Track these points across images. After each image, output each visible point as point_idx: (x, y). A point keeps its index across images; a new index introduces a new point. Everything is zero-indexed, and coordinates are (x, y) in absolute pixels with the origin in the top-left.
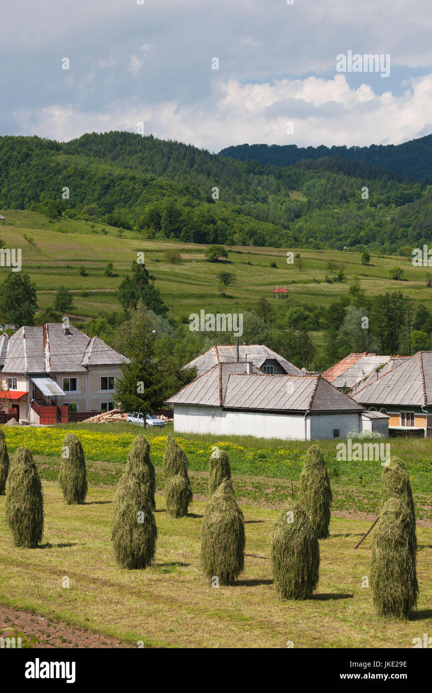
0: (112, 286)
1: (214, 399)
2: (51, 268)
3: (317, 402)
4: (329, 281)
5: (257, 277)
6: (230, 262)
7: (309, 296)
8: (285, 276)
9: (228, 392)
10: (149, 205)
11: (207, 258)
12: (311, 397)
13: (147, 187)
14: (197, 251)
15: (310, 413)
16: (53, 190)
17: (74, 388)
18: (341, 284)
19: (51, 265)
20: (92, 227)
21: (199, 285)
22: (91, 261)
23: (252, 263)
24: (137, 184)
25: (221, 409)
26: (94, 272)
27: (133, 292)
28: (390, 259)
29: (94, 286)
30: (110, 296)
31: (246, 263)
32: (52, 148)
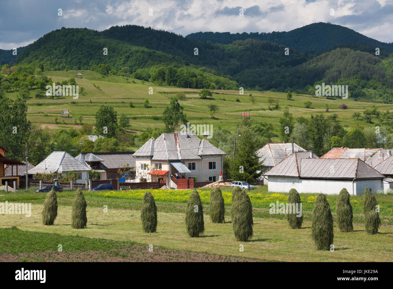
0: (149, 113)
1: (294, 173)
2: (113, 103)
3: (359, 173)
4: (271, 109)
5: (230, 107)
6: (213, 99)
7: (261, 118)
8: (246, 106)
9: (302, 169)
10: (153, 67)
11: (200, 97)
12: (355, 170)
13: (151, 56)
14: (193, 93)
15: (357, 180)
16: (97, 59)
17: (194, 168)
18: (278, 111)
19: (113, 101)
20: (127, 80)
21: (198, 112)
22: (134, 99)
23: (226, 99)
24: (146, 55)
25: (299, 178)
26: (138, 105)
27: (171, 116)
28: (303, 96)
29: (139, 113)
30: (149, 118)
31: (222, 100)
32: (95, 35)
